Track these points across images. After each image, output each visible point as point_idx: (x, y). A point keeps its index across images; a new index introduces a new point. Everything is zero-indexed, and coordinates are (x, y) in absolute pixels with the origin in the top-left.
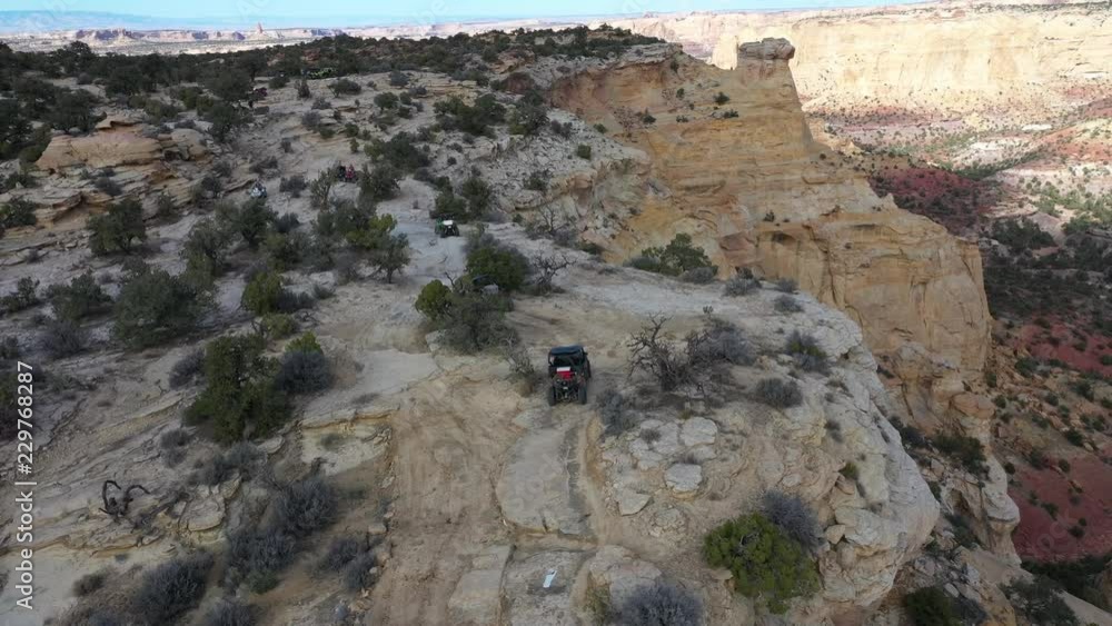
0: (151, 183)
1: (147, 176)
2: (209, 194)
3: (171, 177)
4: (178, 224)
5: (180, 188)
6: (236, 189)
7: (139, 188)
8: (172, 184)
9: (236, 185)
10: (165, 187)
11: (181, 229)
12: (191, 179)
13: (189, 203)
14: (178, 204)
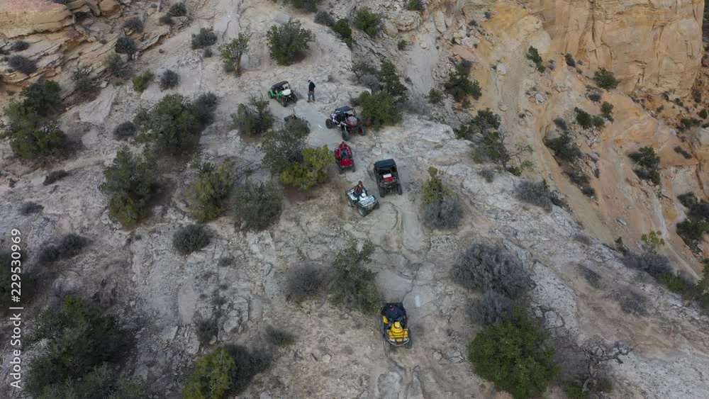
0: (65, 52)
1: (61, 46)
2: (124, 57)
3: (85, 41)
4: (97, 101)
5: (95, 55)
6: (149, 48)
7: (53, 63)
8: (88, 50)
9: (149, 42)
10: (80, 54)
11: (101, 107)
12: (104, 42)
13: (105, 71)
14: (94, 75)
